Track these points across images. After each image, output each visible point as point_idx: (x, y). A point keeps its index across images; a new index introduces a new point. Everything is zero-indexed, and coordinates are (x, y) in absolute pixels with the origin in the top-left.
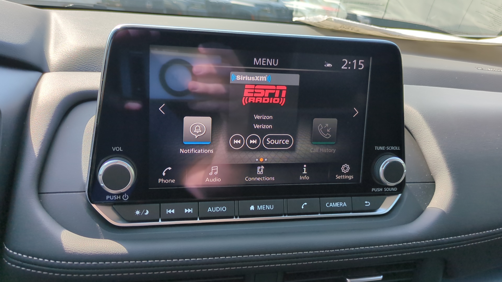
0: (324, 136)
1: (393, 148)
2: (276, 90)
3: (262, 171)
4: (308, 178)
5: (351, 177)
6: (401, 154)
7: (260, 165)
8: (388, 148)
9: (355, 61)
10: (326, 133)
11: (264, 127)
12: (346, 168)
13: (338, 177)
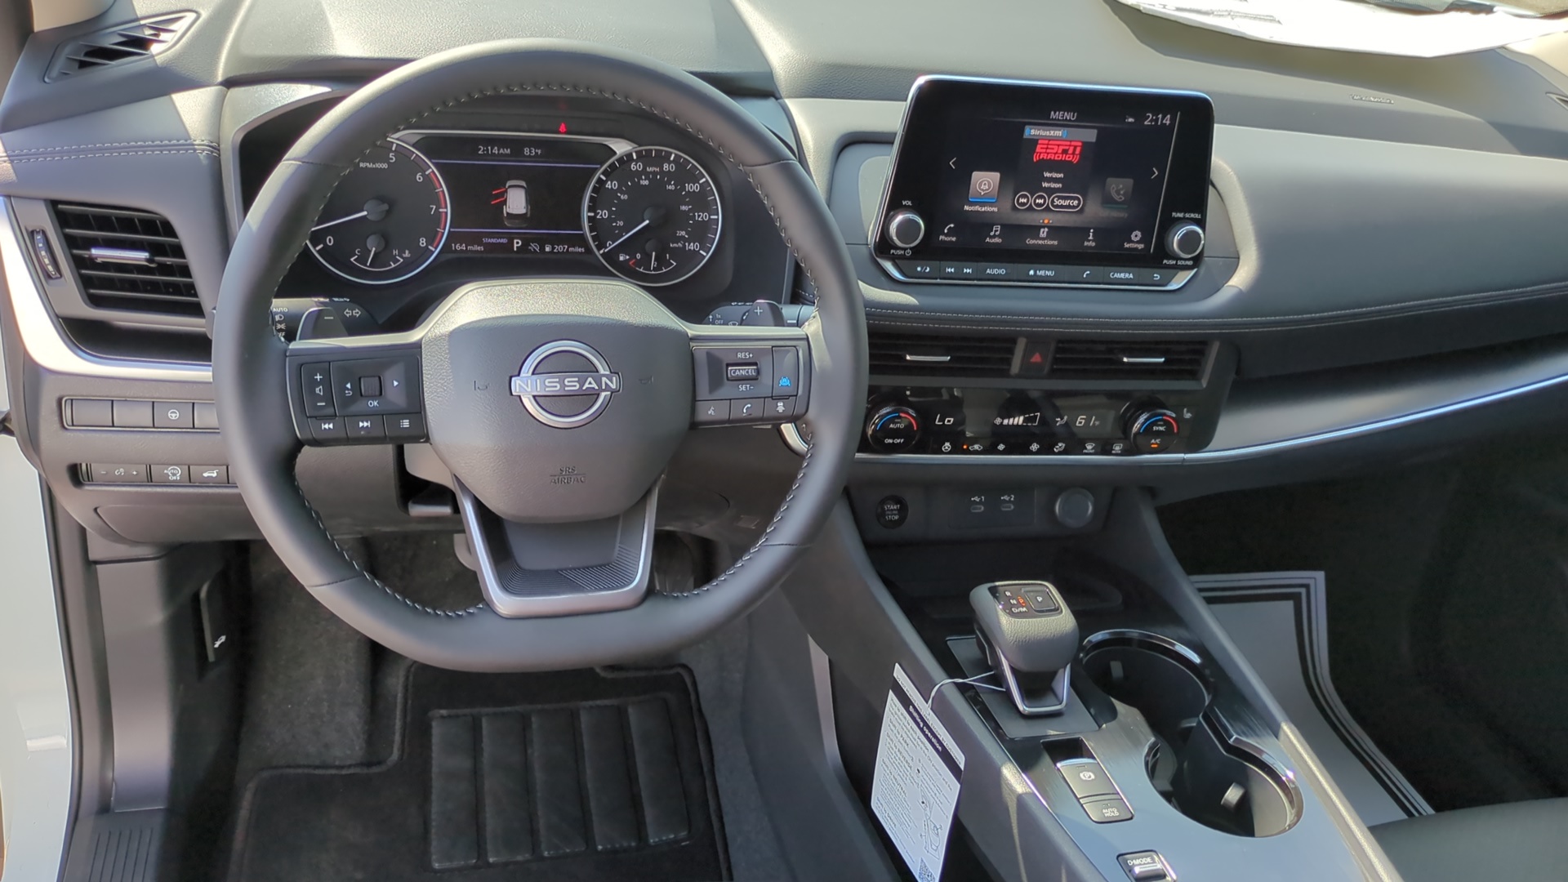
0: (1116, 197)
1: (1192, 215)
2: (1070, 146)
3: (1045, 233)
4: (1094, 244)
5: (1141, 246)
6: (1201, 223)
7: (1044, 227)
8: (1187, 215)
9: (1160, 116)
10: (1118, 194)
11: (1053, 185)
12: (1136, 235)
13: (1127, 245)
